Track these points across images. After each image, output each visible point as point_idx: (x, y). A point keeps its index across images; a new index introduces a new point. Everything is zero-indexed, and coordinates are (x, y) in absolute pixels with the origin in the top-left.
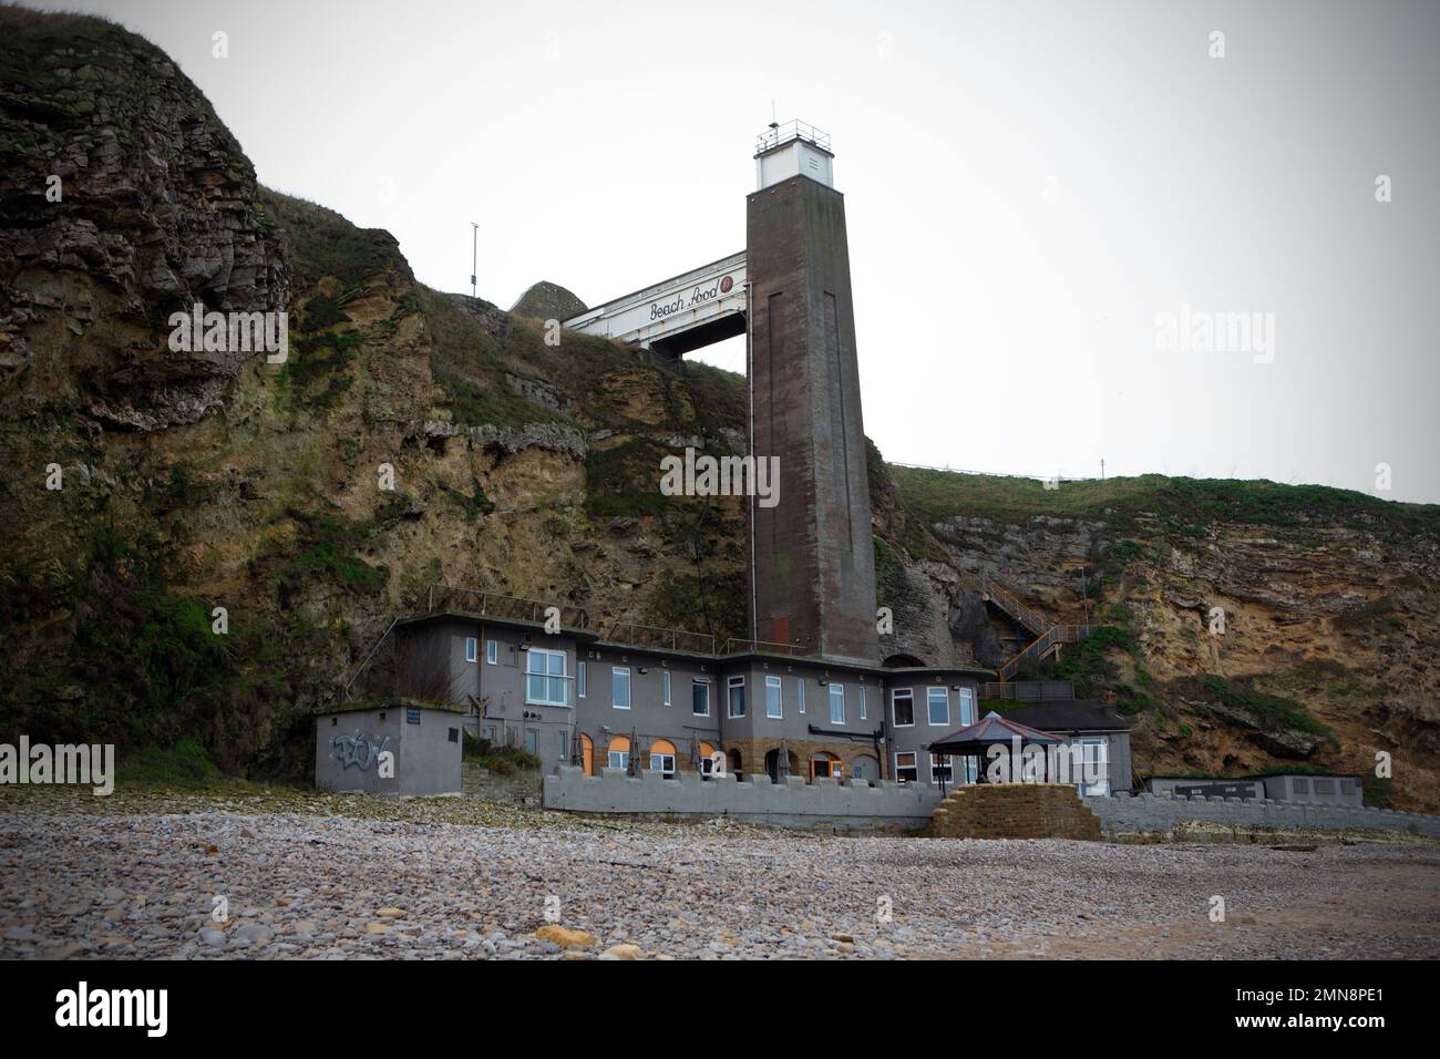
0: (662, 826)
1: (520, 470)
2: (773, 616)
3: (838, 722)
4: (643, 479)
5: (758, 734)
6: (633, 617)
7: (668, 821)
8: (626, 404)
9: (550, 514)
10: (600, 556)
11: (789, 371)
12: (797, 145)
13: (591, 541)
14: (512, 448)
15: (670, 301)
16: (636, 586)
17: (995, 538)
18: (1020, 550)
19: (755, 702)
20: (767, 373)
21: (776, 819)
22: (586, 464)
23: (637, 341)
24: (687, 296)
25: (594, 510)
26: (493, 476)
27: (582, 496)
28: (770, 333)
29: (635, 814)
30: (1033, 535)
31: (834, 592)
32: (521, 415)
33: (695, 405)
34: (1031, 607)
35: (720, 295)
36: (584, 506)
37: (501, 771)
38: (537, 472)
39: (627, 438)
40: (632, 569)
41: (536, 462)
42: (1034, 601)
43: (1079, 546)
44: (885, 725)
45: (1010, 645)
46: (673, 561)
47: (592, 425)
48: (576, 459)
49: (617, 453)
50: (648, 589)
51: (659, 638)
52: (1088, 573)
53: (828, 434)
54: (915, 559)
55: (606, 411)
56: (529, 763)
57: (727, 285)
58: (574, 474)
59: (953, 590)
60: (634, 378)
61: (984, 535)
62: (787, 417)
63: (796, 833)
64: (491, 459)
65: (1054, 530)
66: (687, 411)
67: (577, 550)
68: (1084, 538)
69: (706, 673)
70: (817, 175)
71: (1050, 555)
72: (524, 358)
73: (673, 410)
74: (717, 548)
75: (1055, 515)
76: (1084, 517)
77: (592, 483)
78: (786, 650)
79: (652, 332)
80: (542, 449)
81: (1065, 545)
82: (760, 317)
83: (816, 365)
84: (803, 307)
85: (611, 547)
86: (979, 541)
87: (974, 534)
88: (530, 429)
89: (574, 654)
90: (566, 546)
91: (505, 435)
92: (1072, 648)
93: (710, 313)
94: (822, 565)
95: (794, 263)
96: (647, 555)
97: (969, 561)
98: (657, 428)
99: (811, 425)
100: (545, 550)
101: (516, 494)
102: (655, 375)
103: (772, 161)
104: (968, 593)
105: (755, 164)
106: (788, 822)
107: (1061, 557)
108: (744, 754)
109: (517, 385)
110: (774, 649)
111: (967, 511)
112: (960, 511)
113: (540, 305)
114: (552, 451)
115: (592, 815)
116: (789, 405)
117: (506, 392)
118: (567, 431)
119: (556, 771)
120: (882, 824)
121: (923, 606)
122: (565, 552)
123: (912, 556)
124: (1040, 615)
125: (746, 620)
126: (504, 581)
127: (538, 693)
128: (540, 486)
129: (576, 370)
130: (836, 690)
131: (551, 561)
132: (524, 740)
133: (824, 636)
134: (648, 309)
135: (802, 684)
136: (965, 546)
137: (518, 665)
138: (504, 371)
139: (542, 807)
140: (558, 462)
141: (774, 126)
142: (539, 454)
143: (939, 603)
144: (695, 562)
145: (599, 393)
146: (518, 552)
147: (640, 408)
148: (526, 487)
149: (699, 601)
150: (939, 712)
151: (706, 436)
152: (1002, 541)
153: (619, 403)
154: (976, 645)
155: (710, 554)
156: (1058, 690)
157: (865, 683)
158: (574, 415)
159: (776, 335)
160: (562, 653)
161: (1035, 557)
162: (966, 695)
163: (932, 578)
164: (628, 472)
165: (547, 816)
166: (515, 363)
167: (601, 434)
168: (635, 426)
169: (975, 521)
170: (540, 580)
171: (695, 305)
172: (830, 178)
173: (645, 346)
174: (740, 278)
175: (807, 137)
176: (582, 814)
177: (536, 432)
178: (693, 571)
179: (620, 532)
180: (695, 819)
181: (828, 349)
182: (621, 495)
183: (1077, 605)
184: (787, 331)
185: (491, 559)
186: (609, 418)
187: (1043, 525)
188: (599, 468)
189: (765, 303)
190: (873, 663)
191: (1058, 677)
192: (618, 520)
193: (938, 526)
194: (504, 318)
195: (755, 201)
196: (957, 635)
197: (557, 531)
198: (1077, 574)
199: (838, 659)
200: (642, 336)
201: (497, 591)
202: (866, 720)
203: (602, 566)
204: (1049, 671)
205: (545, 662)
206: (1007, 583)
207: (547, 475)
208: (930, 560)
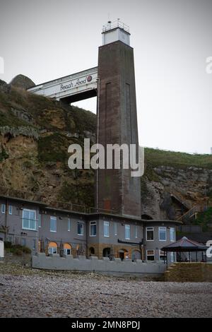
0: (73, 275)
1: (16, 143)
2: (104, 199)
3: (128, 239)
4: (57, 148)
5: (101, 242)
6: (53, 198)
7: (74, 273)
8: (51, 120)
9: (26, 160)
10: (43, 176)
11: (113, 111)
12: (118, 30)
13: (39, 170)
14: (14, 135)
15: (68, 84)
16: (54, 187)
17: (175, 174)
18: (184, 179)
19: (100, 230)
20: (104, 111)
21: (111, 273)
22: (38, 142)
23: (55, 98)
24: (74, 82)
25: (41, 159)
26: (7, 145)
27: (37, 153)
28: (106, 97)
29: (63, 271)
30: (188, 173)
31: (127, 192)
32: (18, 124)
33: (76, 122)
34: (187, 199)
35: (87, 82)
36: (37, 157)
37: (17, 254)
38: (21, 144)
39: (52, 133)
40: (53, 181)
41: (21, 140)
42: (188, 197)
43: (204, 178)
44: (143, 240)
45: (179, 212)
46: (67, 178)
47: (40, 128)
48: (35, 140)
49: (48, 138)
50: (59, 188)
51: (62, 206)
52: (207, 188)
53: (126, 135)
54: (150, 180)
55: (44, 123)
56: (27, 251)
57: (90, 79)
58: (34, 146)
59: (162, 192)
60: (54, 111)
61: (171, 173)
62: (112, 128)
63: (119, 279)
64: (6, 139)
65: (195, 172)
66: (73, 124)
67: (35, 173)
68: (206, 175)
69: (82, 220)
70: (125, 41)
71: (194, 181)
72: (16, 102)
73: (68, 124)
74: (82, 174)
75: (196, 167)
76: (206, 168)
77: (40, 149)
78: (109, 212)
79: (61, 95)
80: (24, 136)
81: (199, 177)
82: (102, 91)
83: (122, 109)
84: (119, 88)
85: (46, 172)
86: (169, 175)
87: (168, 172)
88: (20, 128)
89: (38, 212)
90: (31, 172)
91: (12, 130)
92: (201, 214)
93: (83, 89)
94: (123, 182)
95: (116, 72)
96: (58, 176)
97: (165, 182)
98: (62, 130)
99: (120, 132)
100: (24, 173)
101: (14, 152)
102: (62, 111)
103: (108, 35)
104: (166, 193)
105: (102, 35)
106: (115, 275)
107: (198, 182)
108: (96, 250)
109: (15, 112)
110: (105, 211)
111: (166, 164)
112: (163, 164)
113: (19, 83)
114: (27, 137)
115: (49, 270)
116: (112, 124)
117: (12, 115)
118: (33, 129)
119: (36, 254)
120: (146, 276)
121: (152, 198)
122: (30, 174)
123: (149, 179)
124: (190, 202)
125: (93, 201)
126: (10, 184)
127: (26, 225)
128: (23, 149)
129: (34, 107)
130: (127, 227)
131: (26, 177)
132: (21, 242)
133: (123, 208)
134: (60, 86)
135: (116, 225)
136: (164, 177)
137: (19, 215)
138: (10, 107)
139: (31, 267)
140: (29, 141)
141: (109, 22)
142: (23, 138)
143: (157, 196)
144: (75, 179)
145: (42, 116)
146: (15, 173)
147: (56, 122)
148: (18, 150)
149: (76, 193)
150: (163, 236)
151: (79, 133)
152: (177, 175)
153: (49, 120)
154: (168, 212)
155: (80, 176)
156: (196, 229)
157: (137, 225)
158: (34, 124)
159: (108, 98)
160: (35, 211)
161: (189, 181)
162: (172, 230)
163: (155, 188)
164: (52, 146)
165: (34, 271)
166: (14, 104)
167: (43, 131)
168: (55, 129)
169: (168, 168)
170: (22, 183)
171: (77, 86)
172: (129, 42)
173: (58, 100)
174: (95, 77)
175: (122, 27)
176: (46, 270)
177: (22, 130)
178: (74, 182)
179: (49, 167)
180: (84, 273)
181: (127, 104)
182: (50, 154)
183: (202, 199)
184: (112, 97)
185: (6, 176)
186: (46, 125)
187: (192, 170)
188: (42, 144)
189: (104, 86)
190: (139, 218)
191: (196, 224)
192: (49, 163)
193: (155, 169)
194: (8, 87)
195: (101, 49)
196: (162, 208)
197: (28, 166)
198: (203, 188)
199: (128, 216)
200: (57, 96)
201: (8, 187)
202: (137, 238)
203: (43, 179)
204: (193, 222)
205: (29, 214)
206: (179, 190)
207: (25, 145)
208: (155, 181)
